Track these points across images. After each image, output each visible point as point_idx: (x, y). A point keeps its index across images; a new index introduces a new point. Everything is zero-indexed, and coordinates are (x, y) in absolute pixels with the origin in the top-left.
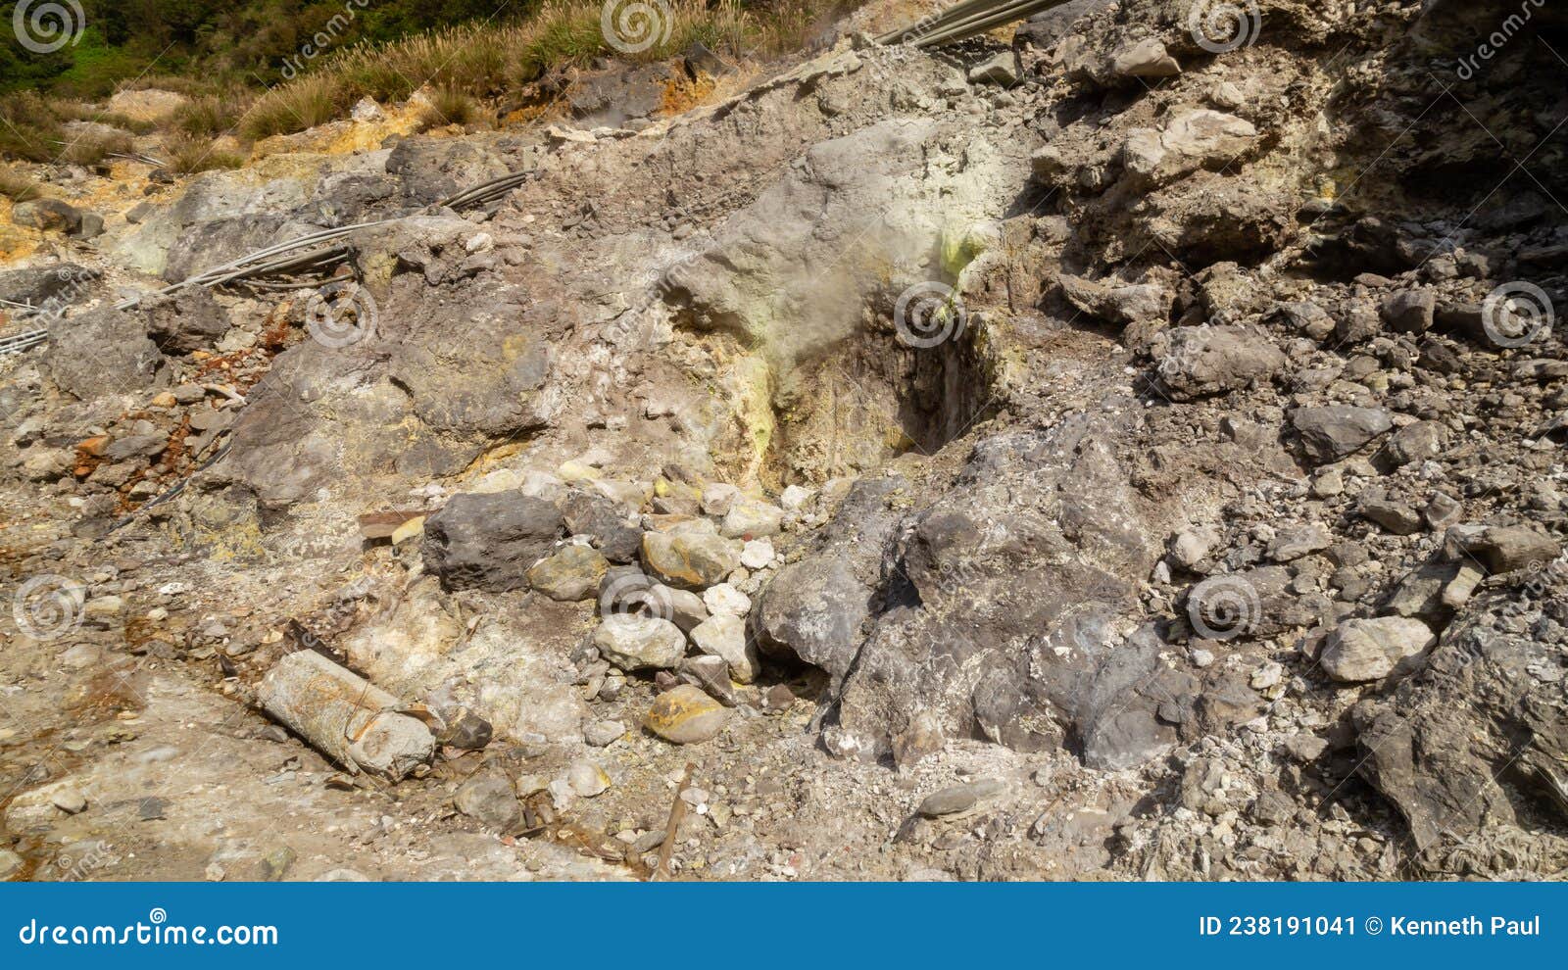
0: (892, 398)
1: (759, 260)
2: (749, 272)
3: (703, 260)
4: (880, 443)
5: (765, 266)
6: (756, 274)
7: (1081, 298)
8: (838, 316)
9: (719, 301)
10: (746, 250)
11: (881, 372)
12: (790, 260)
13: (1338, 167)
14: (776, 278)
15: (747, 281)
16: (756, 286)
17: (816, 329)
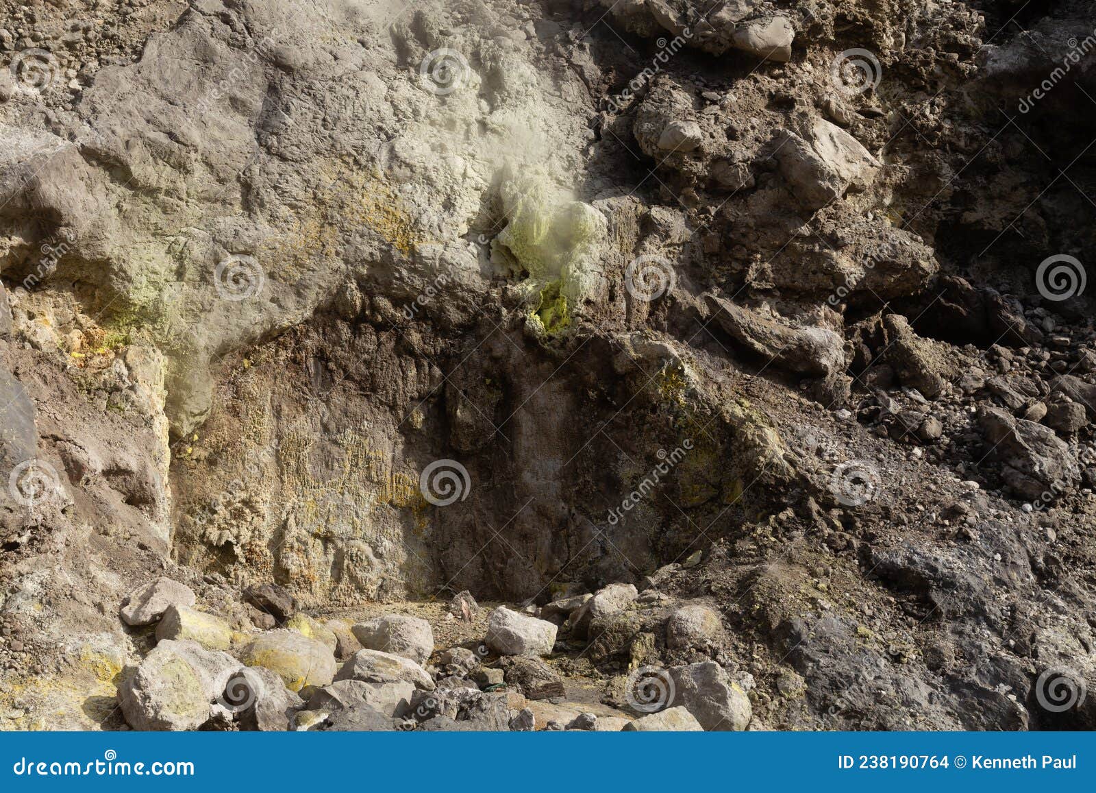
0: (393, 430)
1: (175, 175)
2: (151, 192)
3: (79, 159)
4: (370, 497)
5: (181, 185)
6: (161, 196)
7: (754, 334)
8: (299, 290)
9: (94, 238)
10: (159, 154)
11: (369, 387)
12: (221, 181)
13: (892, 205)
14: (195, 210)
15: (141, 208)
16: (156, 216)
17: (259, 306)
